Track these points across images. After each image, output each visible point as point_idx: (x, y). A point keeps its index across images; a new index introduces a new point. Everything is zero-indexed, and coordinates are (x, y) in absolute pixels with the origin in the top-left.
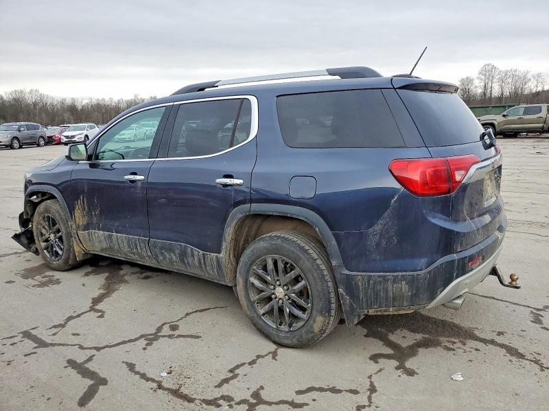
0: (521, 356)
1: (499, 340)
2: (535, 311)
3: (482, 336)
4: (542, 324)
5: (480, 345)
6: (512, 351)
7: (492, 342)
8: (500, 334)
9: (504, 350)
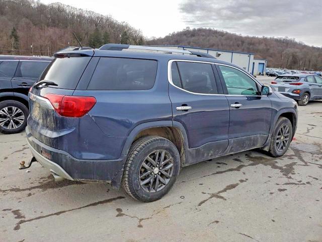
0: (12, 190)
1: (28, 192)
2: (23, 219)
3: (37, 189)
4: (13, 212)
5: (33, 185)
6: (18, 190)
7: (30, 189)
8: (30, 195)
9: (21, 189)
